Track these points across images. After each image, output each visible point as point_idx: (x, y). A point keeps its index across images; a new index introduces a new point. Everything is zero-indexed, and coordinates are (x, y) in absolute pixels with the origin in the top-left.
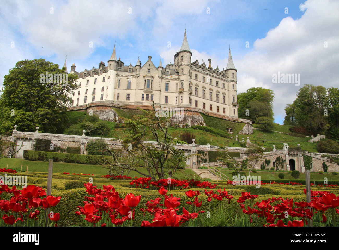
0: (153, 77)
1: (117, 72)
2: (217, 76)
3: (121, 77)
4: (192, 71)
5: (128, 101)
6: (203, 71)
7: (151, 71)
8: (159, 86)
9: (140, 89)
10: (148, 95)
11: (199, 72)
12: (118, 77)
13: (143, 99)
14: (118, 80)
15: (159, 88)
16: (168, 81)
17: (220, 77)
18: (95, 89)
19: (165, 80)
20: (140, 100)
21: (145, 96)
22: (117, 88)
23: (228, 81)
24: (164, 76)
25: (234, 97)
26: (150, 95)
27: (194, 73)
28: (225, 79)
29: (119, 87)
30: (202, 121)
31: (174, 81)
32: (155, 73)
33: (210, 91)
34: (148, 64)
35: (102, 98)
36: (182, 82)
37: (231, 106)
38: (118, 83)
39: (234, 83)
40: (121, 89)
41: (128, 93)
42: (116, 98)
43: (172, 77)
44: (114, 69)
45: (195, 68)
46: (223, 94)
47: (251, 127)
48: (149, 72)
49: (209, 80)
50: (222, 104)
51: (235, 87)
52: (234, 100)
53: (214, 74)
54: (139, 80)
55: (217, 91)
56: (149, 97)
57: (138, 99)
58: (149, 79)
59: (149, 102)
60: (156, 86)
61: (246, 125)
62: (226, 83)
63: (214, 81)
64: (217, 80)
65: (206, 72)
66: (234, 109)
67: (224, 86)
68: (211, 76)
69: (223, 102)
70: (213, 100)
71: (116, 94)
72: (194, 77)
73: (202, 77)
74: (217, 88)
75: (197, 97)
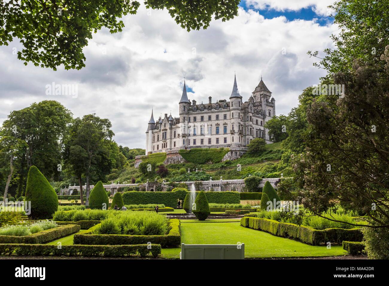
0: (166, 130)
1: (152, 131)
2: (216, 110)
3: (155, 134)
4: (190, 116)
5: (158, 150)
6: (200, 112)
7: (166, 125)
8: (170, 135)
11: (196, 114)
12: (153, 134)
13: (162, 148)
14: (153, 136)
15: (170, 137)
16: (175, 129)
17: (220, 110)
19: (173, 129)
22: (153, 142)
23: (229, 111)
24: (173, 127)
25: (233, 125)
27: (192, 117)
28: (226, 110)
37: (231, 135)
38: (153, 139)
40: (155, 143)
41: (158, 144)
42: (153, 149)
45: (192, 113)
46: (224, 124)
47: (236, 153)
48: (165, 126)
49: (208, 117)
50: (223, 135)
51: (234, 115)
52: (233, 128)
53: (213, 110)
54: (161, 134)
55: (216, 125)
56: (164, 146)
57: (160, 148)
58: (164, 132)
59: (165, 149)
60: (168, 136)
61: (229, 153)
62: (228, 113)
63: (214, 116)
64: (217, 114)
65: (203, 112)
66: (233, 137)
67: (225, 117)
68: (209, 113)
69: (223, 133)
70: (212, 134)
71: (153, 146)
72: (192, 120)
73: (200, 117)
74: (217, 121)
75: (195, 137)
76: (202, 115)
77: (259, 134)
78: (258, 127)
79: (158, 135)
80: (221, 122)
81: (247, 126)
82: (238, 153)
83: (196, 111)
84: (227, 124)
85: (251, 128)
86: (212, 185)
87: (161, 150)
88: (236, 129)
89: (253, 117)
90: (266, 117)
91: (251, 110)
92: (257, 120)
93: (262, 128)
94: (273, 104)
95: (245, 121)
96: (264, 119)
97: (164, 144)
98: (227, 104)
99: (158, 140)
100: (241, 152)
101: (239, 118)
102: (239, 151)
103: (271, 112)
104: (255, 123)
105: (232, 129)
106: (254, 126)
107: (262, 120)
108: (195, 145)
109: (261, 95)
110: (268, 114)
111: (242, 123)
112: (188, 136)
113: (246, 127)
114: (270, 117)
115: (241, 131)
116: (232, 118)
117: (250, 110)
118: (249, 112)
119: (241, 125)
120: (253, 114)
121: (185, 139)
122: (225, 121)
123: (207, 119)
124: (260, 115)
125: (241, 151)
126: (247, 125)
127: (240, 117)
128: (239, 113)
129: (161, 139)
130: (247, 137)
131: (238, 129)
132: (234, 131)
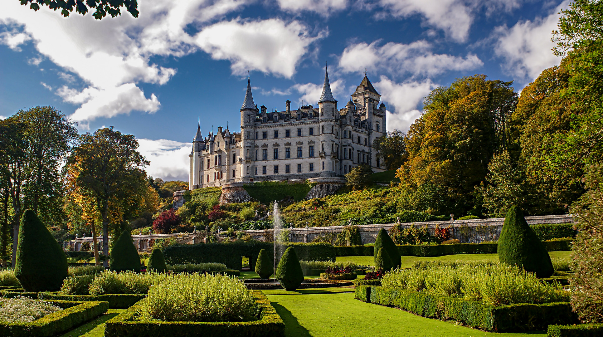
0: (221, 151)
1: (199, 153)
2: (297, 122)
6: (273, 123)
7: (221, 144)
8: (226, 160)
11: (267, 127)
12: (201, 157)
13: (215, 179)
15: (227, 162)
16: (234, 150)
17: (303, 121)
19: (232, 151)
21: (216, 175)
22: (201, 170)
23: (318, 122)
24: (231, 146)
25: (323, 144)
27: (260, 131)
28: (312, 120)
31: (239, 149)
32: (223, 145)
33: (287, 147)
37: (320, 158)
39: (323, 123)
41: (208, 173)
43: (236, 145)
45: (261, 125)
46: (309, 143)
47: (328, 187)
48: (219, 146)
49: (285, 132)
50: (307, 159)
51: (325, 129)
52: (323, 149)
53: (292, 121)
54: (212, 158)
55: (297, 144)
56: (218, 176)
57: (212, 179)
58: (217, 155)
59: (218, 180)
60: (224, 161)
61: (317, 186)
62: (315, 126)
63: (294, 131)
64: (299, 127)
65: (278, 123)
66: (323, 162)
67: (311, 131)
68: (286, 125)
69: (308, 156)
70: (292, 157)
71: (201, 177)
72: (260, 136)
73: (273, 132)
74: (298, 138)
75: (265, 162)
76: (276, 129)
77: (362, 158)
78: (361, 147)
79: (209, 160)
80: (305, 140)
81: (344, 146)
82: (331, 187)
83: (267, 123)
84: (314, 143)
85: (350, 150)
86: (294, 235)
87: (213, 183)
88: (328, 150)
89: (353, 133)
90: (372, 132)
91: (351, 121)
92: (359, 137)
93: (366, 149)
94: (382, 112)
95: (342, 138)
96: (369, 135)
97: (218, 173)
98: (314, 111)
99: (208, 167)
100: (336, 185)
101: (332, 133)
102: (332, 183)
103: (380, 125)
104: (356, 140)
105: (321, 151)
106: (354, 145)
107: (367, 137)
108: (264, 175)
109: (365, 99)
110: (374, 128)
111: (336, 141)
112: (254, 161)
113: (343, 148)
114: (378, 133)
115: (335, 153)
116: (321, 132)
117: (349, 122)
118: (347, 125)
119: (336, 144)
120: (353, 127)
121: (250, 165)
122: (312, 137)
123: (284, 135)
124: (363, 130)
125: (336, 183)
126: (344, 144)
127: (334, 132)
128: (333, 126)
129: (213, 166)
130: (344, 162)
131: (331, 150)
132: (325, 153)
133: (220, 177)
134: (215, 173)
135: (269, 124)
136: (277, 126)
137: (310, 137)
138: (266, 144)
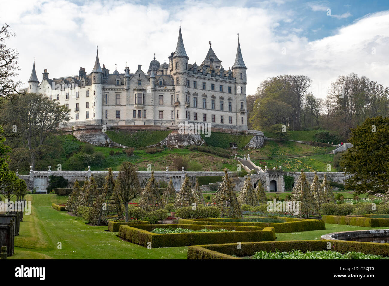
0: (145, 90)
1: (103, 85)
2: (221, 79)
3: (108, 91)
4: (189, 78)
5: (118, 119)
6: (203, 76)
7: (142, 83)
8: (152, 100)
9: (131, 104)
10: (140, 111)
11: (198, 78)
12: (104, 91)
13: (134, 117)
14: (105, 95)
15: (152, 102)
16: (161, 92)
17: (225, 79)
18: (77, 104)
19: (158, 92)
20: (131, 117)
21: (137, 113)
22: (105, 104)
23: (235, 83)
24: (157, 88)
25: (242, 103)
26: (142, 111)
27: (192, 80)
28: (231, 81)
29: (106, 104)
30: (200, 139)
31: (169, 92)
32: (146, 84)
33: (213, 99)
34: (137, 74)
35: (87, 116)
36: (178, 94)
37: (239, 114)
38: (105, 98)
39: (242, 85)
40: (109, 105)
41: (117, 109)
42: (104, 116)
43: (166, 88)
44: (99, 83)
45: (192, 75)
46: (229, 99)
47: (260, 139)
48: (140, 84)
49: (210, 85)
50: (227, 113)
52: (242, 106)
53: (217, 77)
55: (220, 98)
56: (141, 114)
57: (129, 116)
58: (141, 92)
59: (141, 119)
60: (149, 100)
61: (254, 137)
62: (233, 86)
63: (217, 86)
64: (221, 84)
65: (206, 77)
66: (243, 118)
67: (230, 90)
68: (213, 80)
69: (228, 110)
70: (216, 109)
71: (104, 112)
72: (192, 85)
73: (202, 84)
74: (221, 93)
75: (196, 109)
76: (204, 81)
79: (117, 95)
80: (226, 96)
83: (198, 74)
84: (232, 100)
87: (133, 120)
88: (246, 108)
99: (117, 103)
105: (240, 108)
123: (210, 88)
133: (142, 115)
134: (134, 111)
135: (199, 75)
136: (206, 79)
137: (229, 94)
138: (197, 93)
